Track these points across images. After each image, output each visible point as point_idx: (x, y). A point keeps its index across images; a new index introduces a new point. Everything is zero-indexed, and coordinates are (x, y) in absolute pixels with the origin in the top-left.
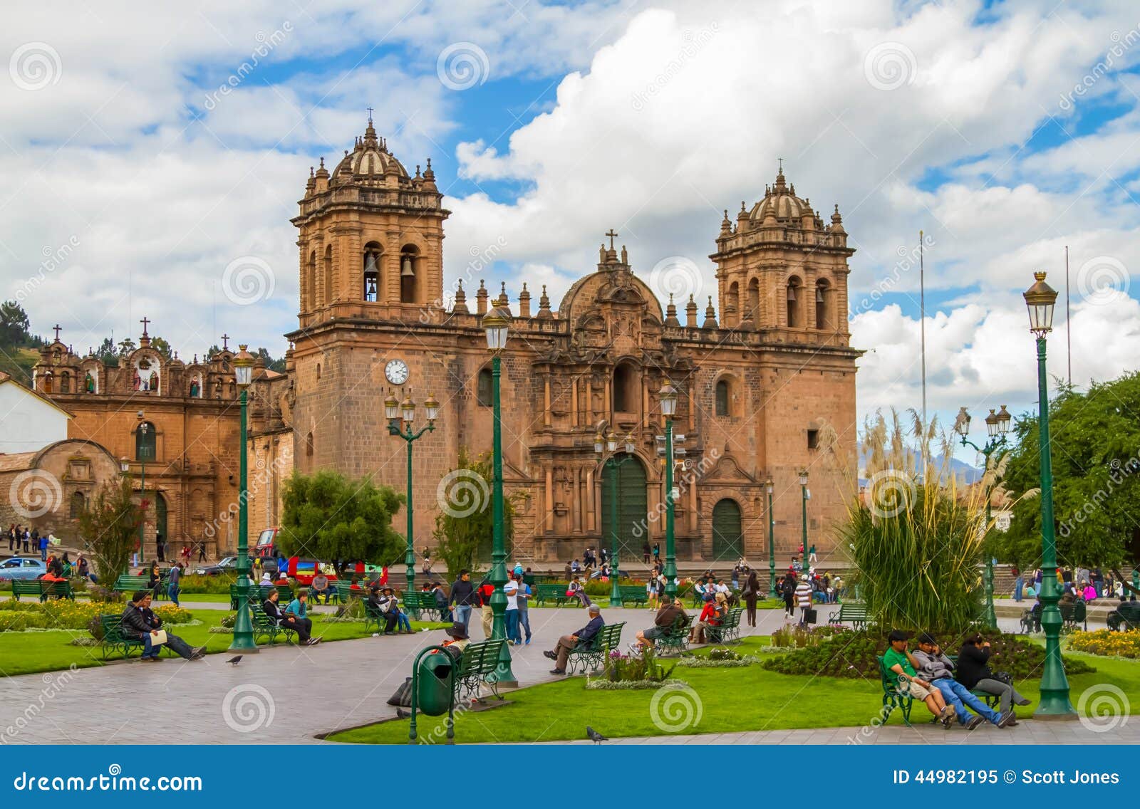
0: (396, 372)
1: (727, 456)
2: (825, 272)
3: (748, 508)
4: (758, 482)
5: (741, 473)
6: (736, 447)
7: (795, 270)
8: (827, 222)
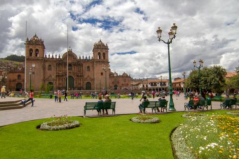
0: (34, 66)
1: (88, 76)
2: (104, 52)
3: (92, 83)
4: (93, 80)
5: (90, 78)
6: (90, 75)
7: (99, 51)
8: (105, 45)
